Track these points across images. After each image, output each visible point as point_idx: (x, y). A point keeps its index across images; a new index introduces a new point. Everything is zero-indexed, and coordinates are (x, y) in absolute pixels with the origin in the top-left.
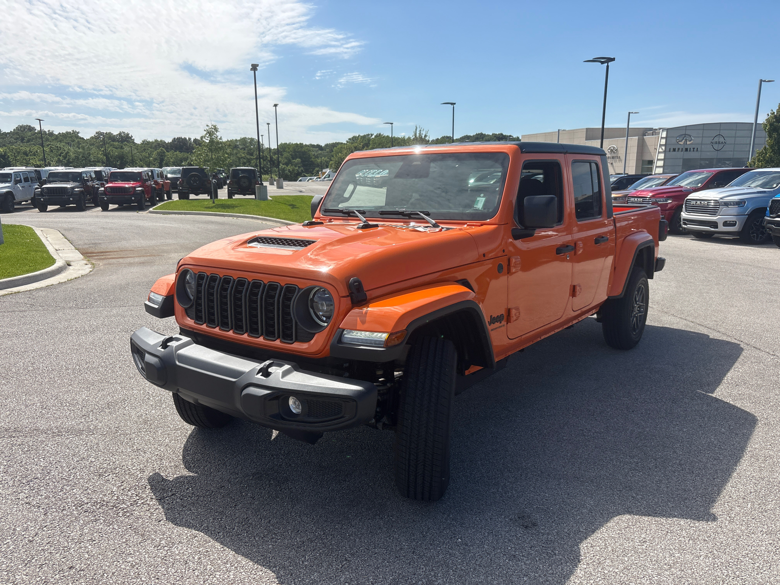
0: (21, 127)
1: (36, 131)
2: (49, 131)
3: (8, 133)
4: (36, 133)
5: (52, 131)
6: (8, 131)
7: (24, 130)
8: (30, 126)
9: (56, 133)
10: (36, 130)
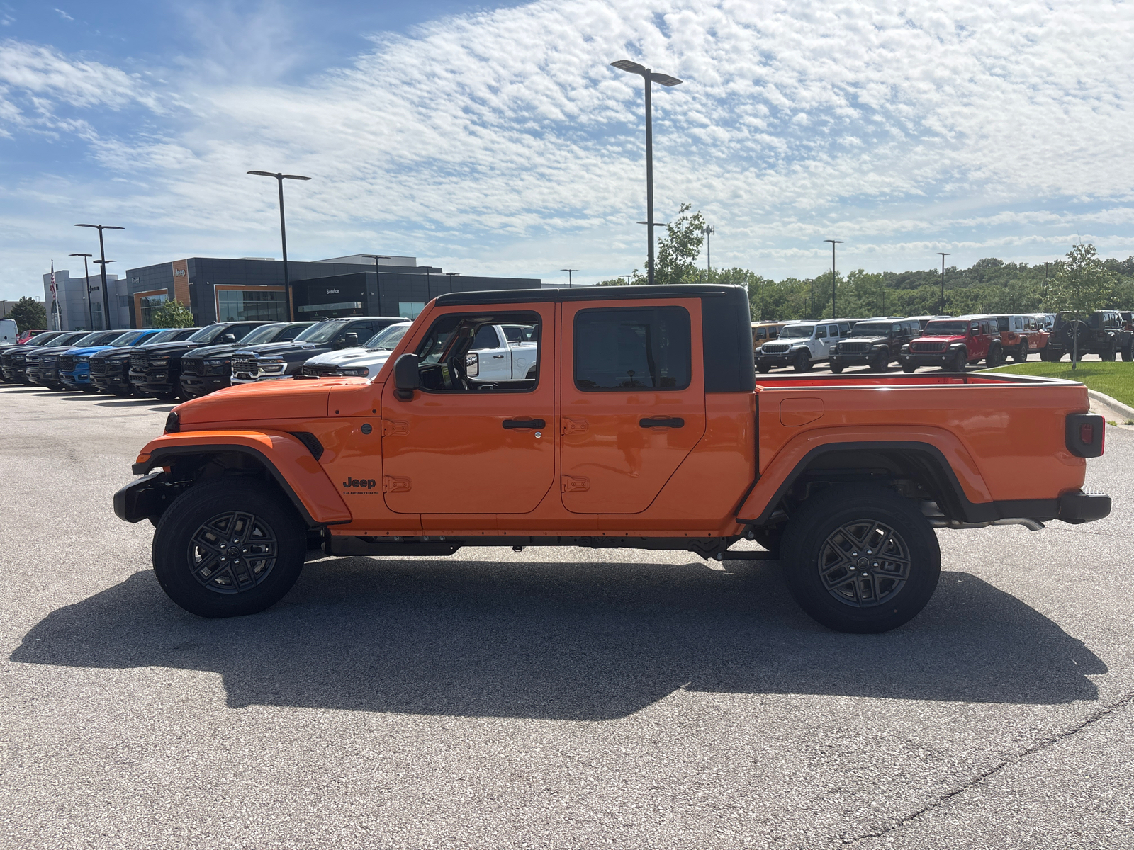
0: (983, 261)
1: (1003, 266)
2: (1020, 264)
3: (965, 271)
4: (1001, 268)
5: (1026, 264)
6: (964, 268)
7: (988, 265)
8: (996, 259)
9: (1031, 266)
10: (1003, 264)
